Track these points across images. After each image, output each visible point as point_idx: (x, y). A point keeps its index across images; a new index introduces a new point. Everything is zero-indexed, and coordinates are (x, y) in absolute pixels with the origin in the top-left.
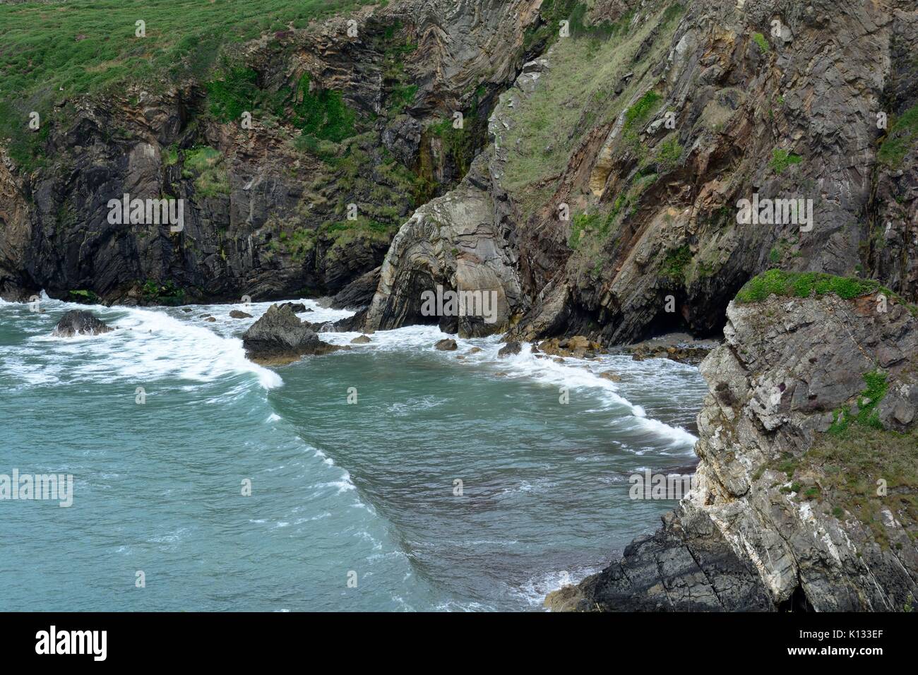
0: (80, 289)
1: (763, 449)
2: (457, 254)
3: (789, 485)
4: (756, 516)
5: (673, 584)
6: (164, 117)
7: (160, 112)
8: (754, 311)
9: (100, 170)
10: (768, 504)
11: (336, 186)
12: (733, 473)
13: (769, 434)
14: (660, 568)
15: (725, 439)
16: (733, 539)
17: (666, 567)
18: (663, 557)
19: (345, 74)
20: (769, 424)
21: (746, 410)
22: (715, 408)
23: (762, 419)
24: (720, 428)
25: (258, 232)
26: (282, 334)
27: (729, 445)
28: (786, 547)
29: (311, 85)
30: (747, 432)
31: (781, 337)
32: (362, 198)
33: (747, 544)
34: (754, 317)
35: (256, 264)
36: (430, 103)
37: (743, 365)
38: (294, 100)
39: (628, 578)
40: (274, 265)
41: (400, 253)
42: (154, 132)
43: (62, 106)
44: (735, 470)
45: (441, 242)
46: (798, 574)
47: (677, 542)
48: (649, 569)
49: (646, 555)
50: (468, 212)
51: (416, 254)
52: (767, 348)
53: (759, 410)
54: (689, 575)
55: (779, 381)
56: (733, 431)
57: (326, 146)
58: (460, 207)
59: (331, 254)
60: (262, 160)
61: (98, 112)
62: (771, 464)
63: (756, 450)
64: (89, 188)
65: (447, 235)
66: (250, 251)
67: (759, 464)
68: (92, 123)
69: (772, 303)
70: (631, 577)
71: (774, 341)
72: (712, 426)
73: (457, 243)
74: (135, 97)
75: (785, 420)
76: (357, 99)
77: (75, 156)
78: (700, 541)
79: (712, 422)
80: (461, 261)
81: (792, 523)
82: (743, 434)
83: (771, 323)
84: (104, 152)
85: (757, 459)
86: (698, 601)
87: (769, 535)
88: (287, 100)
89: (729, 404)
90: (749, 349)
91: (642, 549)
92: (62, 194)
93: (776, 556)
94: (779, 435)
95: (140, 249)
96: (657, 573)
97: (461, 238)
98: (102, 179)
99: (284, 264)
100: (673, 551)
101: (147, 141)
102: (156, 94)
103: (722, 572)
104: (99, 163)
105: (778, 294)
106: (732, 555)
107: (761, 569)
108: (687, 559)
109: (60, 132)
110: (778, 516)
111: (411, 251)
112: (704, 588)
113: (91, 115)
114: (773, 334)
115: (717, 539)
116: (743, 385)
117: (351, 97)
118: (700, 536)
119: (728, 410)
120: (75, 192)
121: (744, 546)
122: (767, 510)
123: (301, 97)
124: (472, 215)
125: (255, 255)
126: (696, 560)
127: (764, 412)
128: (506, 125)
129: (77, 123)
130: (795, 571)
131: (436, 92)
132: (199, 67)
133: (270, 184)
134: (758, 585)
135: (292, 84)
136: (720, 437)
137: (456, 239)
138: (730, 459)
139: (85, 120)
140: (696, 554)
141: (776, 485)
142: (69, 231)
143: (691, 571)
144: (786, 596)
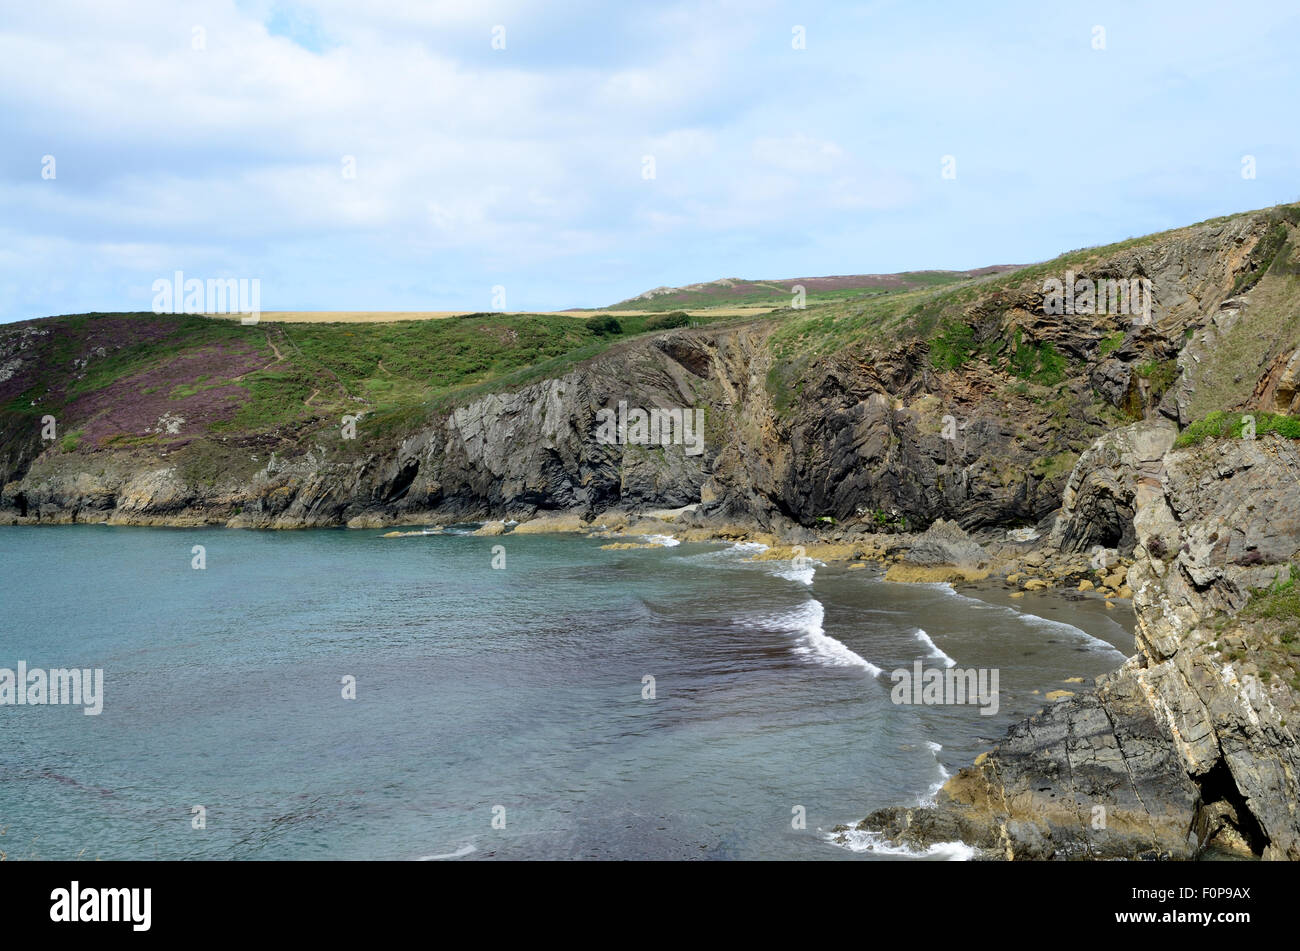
0: (826, 515)
1: (1194, 606)
2: (1137, 479)
3: (1214, 644)
4: (1179, 679)
5: (1078, 745)
6: (891, 370)
7: (889, 366)
8: (1186, 455)
9: (841, 416)
10: (1189, 664)
11: (1047, 426)
12: (1160, 632)
13: (1200, 589)
14: (1071, 730)
15: (1151, 594)
16: (1155, 702)
17: (1077, 729)
18: (1076, 718)
19: (1055, 325)
20: (1200, 578)
21: (1177, 562)
22: (1146, 561)
23: (1191, 572)
24: (1147, 583)
25: (972, 466)
26: (945, 544)
27: (1157, 600)
28: (1205, 712)
29: (1024, 337)
30: (1178, 585)
31: (1217, 482)
32: (1072, 436)
33: (1167, 708)
34: (1187, 462)
35: (969, 494)
36: (1138, 347)
37: (1176, 515)
38: (1008, 351)
39: (1033, 736)
40: (985, 495)
41: (1080, 478)
42: (883, 383)
43: (814, 366)
44: (1162, 627)
45: (1122, 468)
46: (1219, 743)
47: (1094, 703)
48: (1058, 729)
49: (1058, 715)
50: (1153, 440)
51: (1097, 479)
52: (1201, 495)
53: (1187, 562)
54: (1097, 737)
55: (1210, 531)
56: (1162, 584)
57: (1036, 390)
58: (1146, 436)
59: (1043, 487)
60: (976, 405)
61: (840, 369)
62: (1204, 624)
63: (1187, 608)
64: (833, 431)
65: (1129, 461)
66: (964, 484)
67: (1189, 623)
68: (834, 378)
69: (1209, 447)
70: (1036, 735)
71: (1210, 487)
72: (1141, 580)
73: (1138, 469)
74: (869, 355)
75: (1219, 574)
76: (1068, 348)
77: (823, 406)
78: (1120, 703)
79: (1141, 576)
80: (1141, 486)
81: (1212, 686)
82: (1171, 589)
83: (1207, 468)
84: (843, 402)
85: (1187, 617)
86: (1103, 764)
87: (1188, 699)
88: (1002, 351)
89: (1158, 557)
90: (1181, 497)
91: (1056, 709)
92: (810, 437)
93: (1192, 722)
94: (1214, 591)
95: (872, 483)
96: (1065, 733)
97: (1144, 464)
98: (844, 424)
99: (995, 496)
100: (1088, 713)
101: (878, 392)
102: (885, 350)
103: (1135, 737)
104: (840, 411)
105: (1217, 437)
106: (1150, 720)
107: (1177, 736)
108: (1102, 721)
109: (811, 388)
110: (1199, 677)
111: (1091, 476)
112: (1112, 752)
113: (834, 372)
114: (1207, 480)
115: (1139, 702)
116: (1175, 537)
117: (1059, 346)
118: (1120, 698)
119: (1158, 564)
120: (822, 435)
121: (1164, 711)
122: (1189, 671)
123: (1015, 348)
124: (1157, 443)
125: (969, 487)
126: (1113, 724)
127: (1193, 564)
128: (1196, 358)
129: (824, 378)
130: (1215, 740)
131: (1144, 336)
132: (924, 327)
133: (983, 424)
134: (1173, 753)
135: (1006, 337)
136: (1146, 593)
137: (1137, 465)
138: (1159, 615)
139: (830, 376)
140: (1114, 717)
141: (1201, 644)
142: (815, 467)
143: (1101, 734)
144: (1206, 768)
